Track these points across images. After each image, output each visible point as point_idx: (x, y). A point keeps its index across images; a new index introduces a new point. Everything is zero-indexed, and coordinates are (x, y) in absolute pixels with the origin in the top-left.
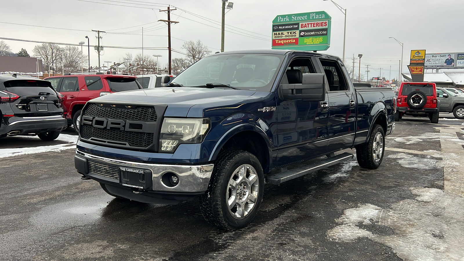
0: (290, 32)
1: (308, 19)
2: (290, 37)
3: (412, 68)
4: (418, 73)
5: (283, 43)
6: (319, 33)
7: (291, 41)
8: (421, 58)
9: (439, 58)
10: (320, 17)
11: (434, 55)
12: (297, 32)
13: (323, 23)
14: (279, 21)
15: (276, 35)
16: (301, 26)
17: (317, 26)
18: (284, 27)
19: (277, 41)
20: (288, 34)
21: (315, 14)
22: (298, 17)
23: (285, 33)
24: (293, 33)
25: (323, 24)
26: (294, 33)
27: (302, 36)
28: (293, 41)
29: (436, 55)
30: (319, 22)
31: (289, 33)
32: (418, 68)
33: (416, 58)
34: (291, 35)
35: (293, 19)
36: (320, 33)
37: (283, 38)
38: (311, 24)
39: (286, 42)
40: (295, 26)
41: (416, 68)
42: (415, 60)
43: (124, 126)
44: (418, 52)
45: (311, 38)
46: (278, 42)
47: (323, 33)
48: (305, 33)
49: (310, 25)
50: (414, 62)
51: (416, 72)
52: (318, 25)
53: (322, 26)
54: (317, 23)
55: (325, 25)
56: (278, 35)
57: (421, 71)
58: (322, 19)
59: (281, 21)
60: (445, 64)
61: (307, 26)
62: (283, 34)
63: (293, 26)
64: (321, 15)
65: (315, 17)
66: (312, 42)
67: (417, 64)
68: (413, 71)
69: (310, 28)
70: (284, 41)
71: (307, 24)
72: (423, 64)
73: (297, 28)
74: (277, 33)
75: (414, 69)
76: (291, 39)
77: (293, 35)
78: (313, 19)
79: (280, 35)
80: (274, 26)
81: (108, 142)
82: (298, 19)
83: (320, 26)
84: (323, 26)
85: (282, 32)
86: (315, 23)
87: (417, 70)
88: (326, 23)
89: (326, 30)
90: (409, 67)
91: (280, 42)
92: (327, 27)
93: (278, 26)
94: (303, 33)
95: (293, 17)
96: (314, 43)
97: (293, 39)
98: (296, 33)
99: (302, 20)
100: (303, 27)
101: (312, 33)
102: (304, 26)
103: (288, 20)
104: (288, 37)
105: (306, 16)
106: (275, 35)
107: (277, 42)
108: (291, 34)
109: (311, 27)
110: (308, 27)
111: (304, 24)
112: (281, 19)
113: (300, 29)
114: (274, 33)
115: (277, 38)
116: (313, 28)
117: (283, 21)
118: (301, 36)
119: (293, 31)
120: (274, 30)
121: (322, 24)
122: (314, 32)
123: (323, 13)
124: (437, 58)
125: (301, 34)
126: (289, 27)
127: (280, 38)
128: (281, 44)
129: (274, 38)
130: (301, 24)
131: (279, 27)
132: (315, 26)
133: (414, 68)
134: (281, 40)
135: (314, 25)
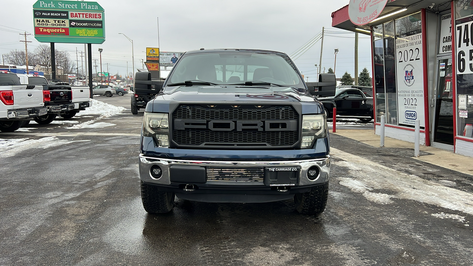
0: (57, 20)
1: (79, 8)
2: (59, 26)
3: (148, 64)
4: (154, 70)
5: (49, 32)
6: (93, 25)
7: (59, 31)
8: (155, 56)
9: (166, 56)
10: (92, 8)
11: (162, 54)
12: (67, 21)
13: (97, 14)
14: (41, 6)
15: (40, 22)
16: (71, 15)
17: (89, 17)
18: (49, 14)
19: (41, 29)
20: (55, 22)
21: (86, 4)
22: (66, 5)
23: (51, 21)
24: (61, 21)
25: (97, 16)
26: (63, 22)
27: (73, 26)
28: (62, 31)
29: (163, 54)
30: (92, 13)
31: (57, 22)
32: (154, 65)
33: (151, 55)
34: (59, 24)
35: (60, 6)
36: (95, 25)
37: (48, 26)
38: (83, 14)
39: (53, 31)
40: (63, 15)
41: (152, 65)
42: (151, 57)
43: (264, 127)
44: (153, 50)
45: (84, 30)
46: (43, 30)
47: (97, 25)
48: (77, 23)
49: (81, 15)
50: (150, 59)
51: (152, 69)
52: (91, 16)
53: (95, 18)
54: (89, 14)
55: (100, 17)
56: (42, 22)
57: (157, 68)
58: (94, 10)
59: (45, 6)
60: (171, 62)
61: (78, 16)
62: (48, 22)
63: (61, 15)
64: (93, 6)
65: (87, 8)
66: (86, 34)
67: (153, 61)
68: (150, 68)
69: (81, 18)
70: (51, 30)
71: (78, 14)
72: (158, 61)
73: (67, 17)
74: (40, 20)
75: (150, 66)
76: (59, 28)
77: (62, 24)
78: (84, 9)
79: (44, 22)
80: (35, 11)
81: (238, 145)
82: (66, 7)
83: (93, 18)
84: (97, 18)
85: (47, 20)
86: (88, 14)
87: (153, 67)
88: (100, 15)
89: (101, 22)
90: (146, 63)
91: (45, 30)
92: (101, 19)
93: (42, 12)
94: (75, 23)
95: (60, 3)
96: (87, 35)
97: (62, 29)
98: (65, 23)
99: (71, 9)
100: (73, 17)
101: (84, 24)
102: (74, 15)
103: (54, 7)
104: (55, 26)
105: (76, 5)
106: (37, 22)
107: (41, 31)
108: (58, 22)
109: (83, 17)
110: (80, 17)
111: (74, 13)
112: (44, 5)
113: (70, 18)
114: (36, 19)
115: (41, 26)
116: (85, 19)
117: (47, 6)
118: (71, 26)
119: (61, 20)
120: (35, 16)
121: (95, 16)
122: (87, 24)
123: (96, 3)
124: (164, 56)
125: (71, 24)
126: (56, 14)
127: (45, 26)
128: (46, 33)
129: (37, 25)
130: (71, 13)
131: (43, 14)
132: (88, 17)
133: (150, 64)
134: (46, 28)
135: (86, 16)
